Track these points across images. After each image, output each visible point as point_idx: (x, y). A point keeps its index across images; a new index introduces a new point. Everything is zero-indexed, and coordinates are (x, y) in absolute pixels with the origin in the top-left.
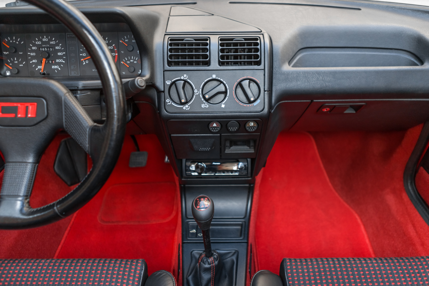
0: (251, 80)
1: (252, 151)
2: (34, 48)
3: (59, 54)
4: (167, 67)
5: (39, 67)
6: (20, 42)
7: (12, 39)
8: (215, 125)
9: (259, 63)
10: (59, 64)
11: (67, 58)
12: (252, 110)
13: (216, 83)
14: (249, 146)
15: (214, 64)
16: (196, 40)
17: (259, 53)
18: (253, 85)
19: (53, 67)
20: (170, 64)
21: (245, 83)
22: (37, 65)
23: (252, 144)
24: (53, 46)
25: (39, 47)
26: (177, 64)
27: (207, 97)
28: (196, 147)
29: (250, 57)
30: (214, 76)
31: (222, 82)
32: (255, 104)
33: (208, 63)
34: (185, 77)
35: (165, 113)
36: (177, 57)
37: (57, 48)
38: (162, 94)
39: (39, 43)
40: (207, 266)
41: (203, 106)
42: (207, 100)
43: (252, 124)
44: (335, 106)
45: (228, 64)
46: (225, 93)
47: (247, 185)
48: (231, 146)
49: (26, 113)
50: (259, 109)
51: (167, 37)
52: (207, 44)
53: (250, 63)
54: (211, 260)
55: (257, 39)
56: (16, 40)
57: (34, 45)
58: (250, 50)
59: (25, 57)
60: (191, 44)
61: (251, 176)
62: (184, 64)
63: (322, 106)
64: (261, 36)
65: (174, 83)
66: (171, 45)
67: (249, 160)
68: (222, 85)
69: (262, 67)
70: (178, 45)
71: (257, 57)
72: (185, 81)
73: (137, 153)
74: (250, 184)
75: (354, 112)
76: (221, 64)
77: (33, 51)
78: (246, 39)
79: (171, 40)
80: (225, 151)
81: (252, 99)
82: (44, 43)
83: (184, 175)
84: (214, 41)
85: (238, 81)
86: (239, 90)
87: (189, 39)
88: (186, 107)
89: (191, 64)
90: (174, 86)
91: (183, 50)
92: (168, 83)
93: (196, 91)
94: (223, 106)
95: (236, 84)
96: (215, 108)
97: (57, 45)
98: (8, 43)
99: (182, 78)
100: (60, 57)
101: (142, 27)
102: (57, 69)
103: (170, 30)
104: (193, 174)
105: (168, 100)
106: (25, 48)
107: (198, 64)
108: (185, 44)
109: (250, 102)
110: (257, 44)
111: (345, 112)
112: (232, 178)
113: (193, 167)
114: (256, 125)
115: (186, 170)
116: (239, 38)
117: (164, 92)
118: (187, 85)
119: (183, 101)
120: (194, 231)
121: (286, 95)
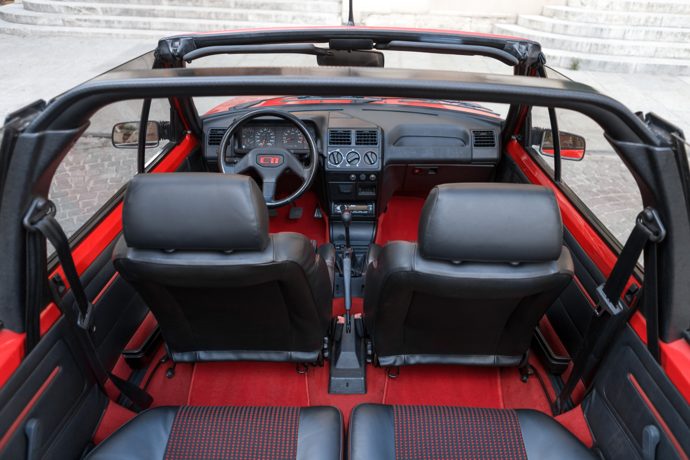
0: (372, 152)
1: (374, 194)
2: (259, 134)
3: (272, 137)
4: (329, 145)
5: (261, 144)
6: (252, 131)
7: (248, 129)
8: (353, 176)
9: (376, 144)
10: (271, 142)
11: (276, 139)
12: (373, 168)
13: (354, 154)
14: (372, 191)
15: (353, 144)
16: (344, 131)
17: (376, 139)
18: (373, 155)
19: (268, 144)
20: (330, 143)
21: (369, 154)
22: (259, 143)
23: (374, 190)
24: (269, 133)
25: (261, 133)
26: (334, 143)
27: (349, 160)
28: (342, 190)
29: (372, 141)
30: (353, 150)
31: (357, 153)
32: (374, 165)
33: (350, 144)
34: (338, 150)
35: (327, 169)
36: (334, 140)
37: (271, 134)
38: (326, 159)
39: (262, 131)
40: (347, 252)
41: (347, 165)
42: (349, 162)
43: (373, 176)
44: (421, 169)
45: (361, 144)
46: (359, 159)
47: (373, 222)
48: (362, 191)
49: (274, 161)
50: (376, 167)
51: (329, 130)
52: (349, 134)
53: (372, 144)
54: (349, 249)
55: (375, 132)
56: (250, 130)
57: (259, 132)
58: (372, 137)
59: (254, 139)
60: (342, 134)
61: (376, 214)
62: (338, 143)
63: (414, 169)
64: (378, 130)
65: (332, 153)
66: (331, 134)
67: (374, 204)
68: (357, 155)
69: (378, 146)
70: (334, 134)
71: (375, 141)
72: (338, 153)
73: (295, 208)
74: (374, 221)
75: (435, 173)
76: (357, 144)
77: (258, 136)
78: (370, 132)
79: (331, 131)
80: (358, 193)
81: (373, 162)
82: (264, 131)
83: (333, 213)
84: (353, 133)
85: (366, 153)
86: (366, 158)
87: (340, 131)
88: (338, 166)
89: (341, 144)
90: (332, 155)
91: (337, 137)
92: (329, 153)
93: (343, 157)
94: (357, 165)
95: (364, 154)
96: (353, 167)
97: (271, 133)
98: (246, 131)
99: (337, 151)
100: (272, 139)
101: (318, 124)
102: (270, 145)
103: (330, 126)
104: (338, 212)
105: (329, 162)
106: (254, 134)
107: (345, 144)
108: (338, 134)
109: (372, 164)
110: (375, 134)
111: (429, 173)
112: (363, 215)
113: (338, 208)
114: (375, 177)
115: (334, 210)
116: (366, 131)
117: (327, 158)
118: (339, 155)
119: (337, 162)
120: (339, 248)
121: (392, 161)
